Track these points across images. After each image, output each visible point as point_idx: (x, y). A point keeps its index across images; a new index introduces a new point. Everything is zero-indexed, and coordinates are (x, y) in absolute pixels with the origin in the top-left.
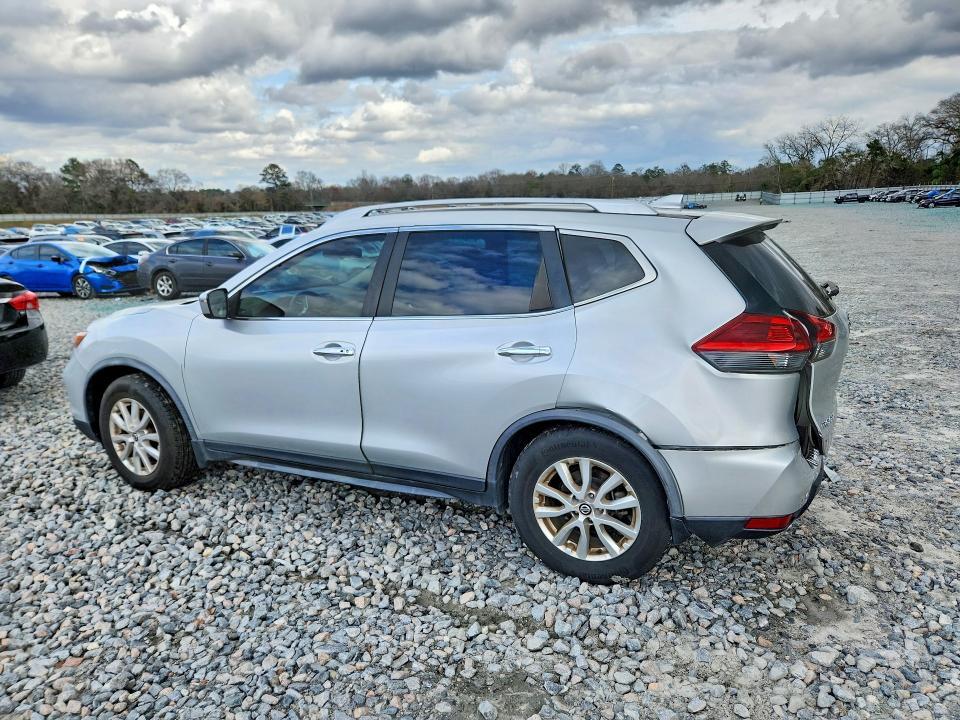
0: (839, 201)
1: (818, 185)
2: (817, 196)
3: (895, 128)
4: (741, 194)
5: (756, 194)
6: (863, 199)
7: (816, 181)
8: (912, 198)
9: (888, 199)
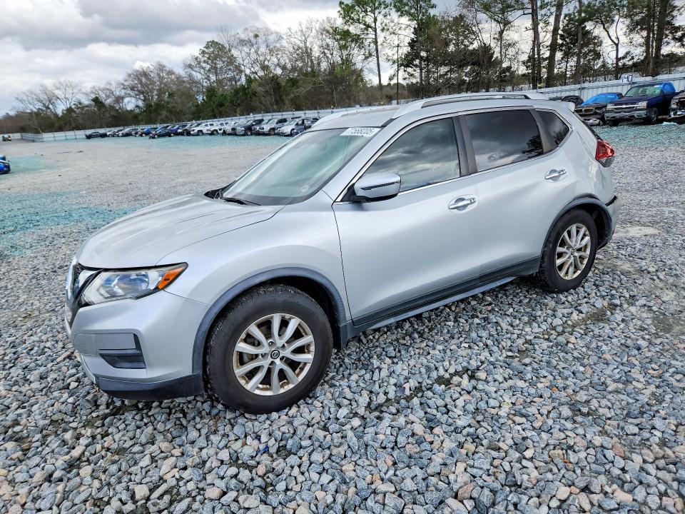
0: (89, 137)
1: (68, 127)
2: (70, 134)
3: (102, 90)
4: (6, 136)
5: (17, 136)
6: (104, 136)
7: (65, 124)
8: (136, 133)
9: (121, 135)
